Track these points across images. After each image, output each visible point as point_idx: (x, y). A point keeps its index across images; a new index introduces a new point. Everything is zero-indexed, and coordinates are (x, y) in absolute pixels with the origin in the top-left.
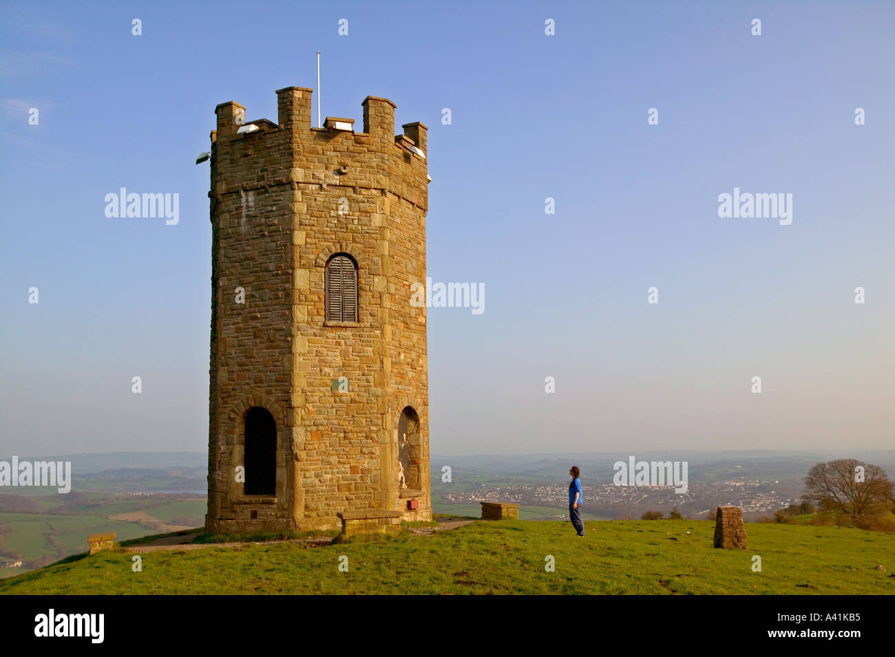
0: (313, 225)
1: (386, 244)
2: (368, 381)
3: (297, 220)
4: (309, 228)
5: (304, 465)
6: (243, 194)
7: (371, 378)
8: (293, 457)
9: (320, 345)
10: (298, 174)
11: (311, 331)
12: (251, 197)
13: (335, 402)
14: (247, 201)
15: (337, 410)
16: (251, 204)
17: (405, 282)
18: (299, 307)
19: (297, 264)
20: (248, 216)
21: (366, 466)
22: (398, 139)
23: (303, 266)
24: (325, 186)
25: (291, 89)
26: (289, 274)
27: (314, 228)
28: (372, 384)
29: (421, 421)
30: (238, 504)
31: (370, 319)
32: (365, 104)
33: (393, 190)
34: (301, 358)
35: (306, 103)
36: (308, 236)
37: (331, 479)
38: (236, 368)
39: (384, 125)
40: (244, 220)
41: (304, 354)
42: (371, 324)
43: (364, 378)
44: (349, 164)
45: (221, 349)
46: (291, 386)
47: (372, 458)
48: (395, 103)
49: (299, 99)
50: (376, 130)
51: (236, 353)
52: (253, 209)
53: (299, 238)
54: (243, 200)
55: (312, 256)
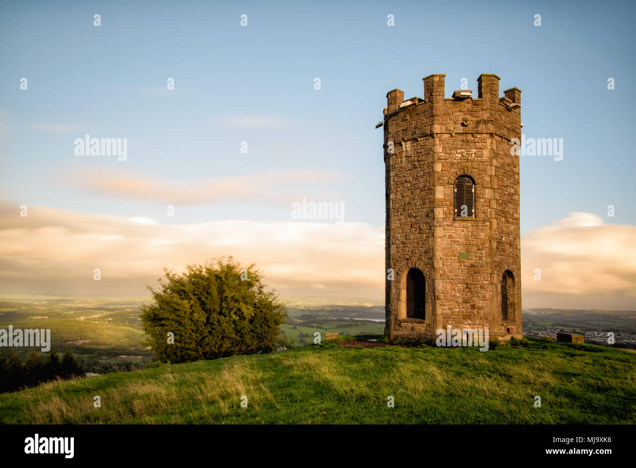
0: (446, 159)
1: (494, 168)
2: (481, 254)
3: (436, 157)
4: (443, 161)
5: (442, 302)
6: (403, 143)
7: (484, 252)
8: (435, 298)
9: (451, 232)
10: (437, 128)
11: (445, 223)
12: (409, 144)
13: (461, 266)
14: (406, 148)
15: (462, 271)
16: (409, 149)
17: (505, 192)
18: (438, 209)
19: (436, 183)
20: (406, 156)
21: (480, 305)
22: (502, 100)
23: (441, 185)
24: (453, 134)
25: (433, 76)
26: (432, 189)
27: (447, 161)
28: (484, 255)
29: (516, 280)
30: (404, 322)
31: (483, 215)
32: (480, 80)
33: (498, 133)
34: (440, 240)
35: (441, 84)
36: (443, 166)
37: (458, 312)
38: (401, 246)
39: (493, 92)
40: (404, 159)
41: (441, 237)
42: (483, 219)
43: (479, 252)
44: (469, 119)
45: (392, 234)
46: (434, 255)
47: (484, 300)
48: (500, 77)
49: (437, 81)
50: (487, 96)
51: (400, 237)
52: (410, 152)
53: (438, 167)
54: (404, 147)
55: (445, 178)
